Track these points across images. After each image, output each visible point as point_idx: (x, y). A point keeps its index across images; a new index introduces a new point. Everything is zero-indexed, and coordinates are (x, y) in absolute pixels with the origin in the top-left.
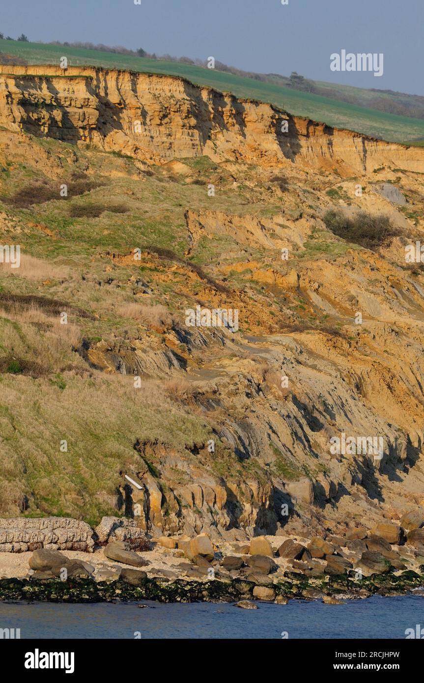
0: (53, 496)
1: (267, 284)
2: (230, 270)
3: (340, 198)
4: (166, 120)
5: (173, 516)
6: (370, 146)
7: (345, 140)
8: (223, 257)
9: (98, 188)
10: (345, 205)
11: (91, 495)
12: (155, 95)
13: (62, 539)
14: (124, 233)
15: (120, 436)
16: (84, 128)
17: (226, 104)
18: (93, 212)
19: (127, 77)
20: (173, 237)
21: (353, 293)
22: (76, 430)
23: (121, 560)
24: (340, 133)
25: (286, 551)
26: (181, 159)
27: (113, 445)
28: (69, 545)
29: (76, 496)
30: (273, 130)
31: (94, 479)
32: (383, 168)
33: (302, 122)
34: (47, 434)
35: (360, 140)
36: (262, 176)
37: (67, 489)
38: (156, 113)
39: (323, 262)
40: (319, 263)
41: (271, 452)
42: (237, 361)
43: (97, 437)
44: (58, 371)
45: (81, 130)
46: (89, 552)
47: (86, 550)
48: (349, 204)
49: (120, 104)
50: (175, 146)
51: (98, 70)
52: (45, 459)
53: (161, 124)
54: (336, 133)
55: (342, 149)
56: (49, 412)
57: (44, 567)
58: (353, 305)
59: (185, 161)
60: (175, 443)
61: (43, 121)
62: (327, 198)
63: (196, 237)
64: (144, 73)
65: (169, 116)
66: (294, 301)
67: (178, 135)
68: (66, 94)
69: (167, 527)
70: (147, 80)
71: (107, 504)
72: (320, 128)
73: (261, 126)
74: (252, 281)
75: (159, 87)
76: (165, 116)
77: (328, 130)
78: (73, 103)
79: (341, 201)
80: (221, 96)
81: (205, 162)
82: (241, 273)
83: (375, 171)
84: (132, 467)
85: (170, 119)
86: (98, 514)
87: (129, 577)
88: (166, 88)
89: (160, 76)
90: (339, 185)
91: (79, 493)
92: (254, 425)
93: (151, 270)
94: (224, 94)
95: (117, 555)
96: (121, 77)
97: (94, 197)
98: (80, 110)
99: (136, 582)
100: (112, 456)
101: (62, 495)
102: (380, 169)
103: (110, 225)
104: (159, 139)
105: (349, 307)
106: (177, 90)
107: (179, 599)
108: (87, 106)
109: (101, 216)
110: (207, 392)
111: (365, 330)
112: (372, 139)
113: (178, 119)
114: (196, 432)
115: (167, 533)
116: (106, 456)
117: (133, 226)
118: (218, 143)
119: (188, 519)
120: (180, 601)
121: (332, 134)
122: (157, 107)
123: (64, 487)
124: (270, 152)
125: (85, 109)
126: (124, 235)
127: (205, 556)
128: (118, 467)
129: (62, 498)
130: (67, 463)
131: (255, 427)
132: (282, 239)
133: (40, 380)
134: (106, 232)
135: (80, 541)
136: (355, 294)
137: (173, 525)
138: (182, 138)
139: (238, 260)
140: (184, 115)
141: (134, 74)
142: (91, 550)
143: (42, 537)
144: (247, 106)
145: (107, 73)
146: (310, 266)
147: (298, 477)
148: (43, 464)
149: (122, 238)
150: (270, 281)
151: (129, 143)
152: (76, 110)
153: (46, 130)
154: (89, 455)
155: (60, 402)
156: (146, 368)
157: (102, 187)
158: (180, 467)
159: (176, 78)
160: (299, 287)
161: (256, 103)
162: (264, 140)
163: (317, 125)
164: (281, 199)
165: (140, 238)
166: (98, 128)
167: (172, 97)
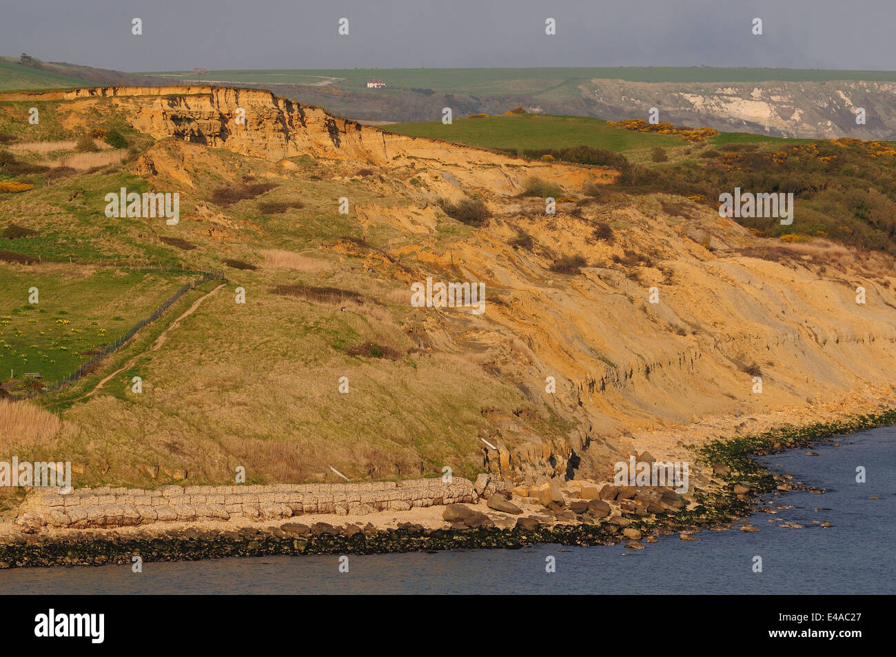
0: (438, 459)
1: (429, 263)
2: (399, 253)
3: (421, 186)
4: (261, 125)
5: (517, 469)
6: (388, 138)
7: (371, 134)
8: (390, 242)
9: (274, 189)
10: (426, 191)
11: (465, 456)
12: (252, 106)
13: (456, 495)
14: (313, 226)
15: (470, 407)
16: (210, 136)
17: (294, 110)
18: (281, 208)
19: (232, 93)
20: (350, 228)
21: (489, 267)
22: (438, 402)
23: (503, 510)
24: (367, 129)
25: (606, 495)
26: (289, 158)
27: (467, 414)
28: (461, 498)
29: (455, 458)
30: (327, 129)
31: (464, 443)
32: (400, 156)
33: (341, 121)
34: (420, 406)
35: (381, 133)
36: (347, 168)
37: (447, 453)
38: (254, 121)
39: (462, 243)
40: (459, 244)
41: (546, 410)
42: (484, 334)
43: (453, 407)
44: (406, 354)
45: (208, 138)
46: (474, 503)
47: (472, 502)
48: (429, 191)
49: (228, 114)
50: (269, 147)
51: (213, 88)
52: (424, 429)
53: (258, 130)
54: (363, 129)
55: (368, 142)
56: (415, 389)
57: (456, 519)
58: (491, 277)
59: (292, 159)
60: (506, 410)
61: (186, 132)
62: (412, 187)
63: (365, 226)
64: (244, 89)
65: (263, 123)
66: (453, 276)
67: (271, 137)
68: (197, 109)
69: (514, 479)
70: (246, 94)
71: (477, 463)
72: (353, 126)
73: (318, 126)
74: (419, 261)
75: (254, 99)
76: (260, 123)
77: (358, 127)
78: (202, 116)
79: (422, 188)
80: (291, 103)
81: (307, 160)
82: (409, 255)
83: (394, 159)
84: (485, 432)
85: (264, 125)
86: (473, 472)
87: (526, 525)
88: (259, 100)
89: (255, 90)
90: (418, 175)
91: (457, 456)
92: (530, 388)
93: (356, 257)
94: (293, 102)
95: (499, 506)
96: (228, 92)
97: (273, 196)
98: (207, 122)
99: (531, 529)
100: (469, 423)
101: (445, 458)
102: (397, 157)
103: (300, 220)
104: (257, 141)
105: (489, 279)
106: (267, 100)
107: (579, 543)
108: (212, 118)
109: (287, 211)
110: (489, 363)
111: (516, 298)
112: (388, 133)
113: (269, 124)
114: (514, 400)
115: (515, 484)
116: (465, 424)
117: (318, 220)
118: (297, 142)
119: (528, 471)
120: (580, 545)
121: (360, 130)
122: (255, 116)
123: (445, 451)
124: (328, 148)
125: (210, 120)
126: (313, 228)
127: (557, 502)
128: (477, 432)
129: (445, 460)
130: (440, 431)
131: (532, 390)
132: (419, 224)
133: (398, 362)
134: (298, 226)
135: (468, 495)
136: (490, 268)
137: (518, 477)
138: (274, 139)
139: (403, 244)
140: (274, 121)
141: (237, 90)
142: (476, 502)
143: (442, 493)
144: (307, 111)
145: (218, 91)
146: (452, 246)
147: (569, 429)
148: (423, 432)
149: (311, 230)
150: (432, 261)
151: (244, 146)
152: (205, 121)
153: (189, 138)
154: (454, 425)
155: (418, 379)
156: (436, 344)
157: (278, 188)
158: (512, 429)
159: (266, 91)
160: (452, 265)
161: (313, 108)
162: (321, 138)
163: (351, 123)
164: (382, 189)
165: (325, 229)
166: (220, 136)
167: (265, 107)
